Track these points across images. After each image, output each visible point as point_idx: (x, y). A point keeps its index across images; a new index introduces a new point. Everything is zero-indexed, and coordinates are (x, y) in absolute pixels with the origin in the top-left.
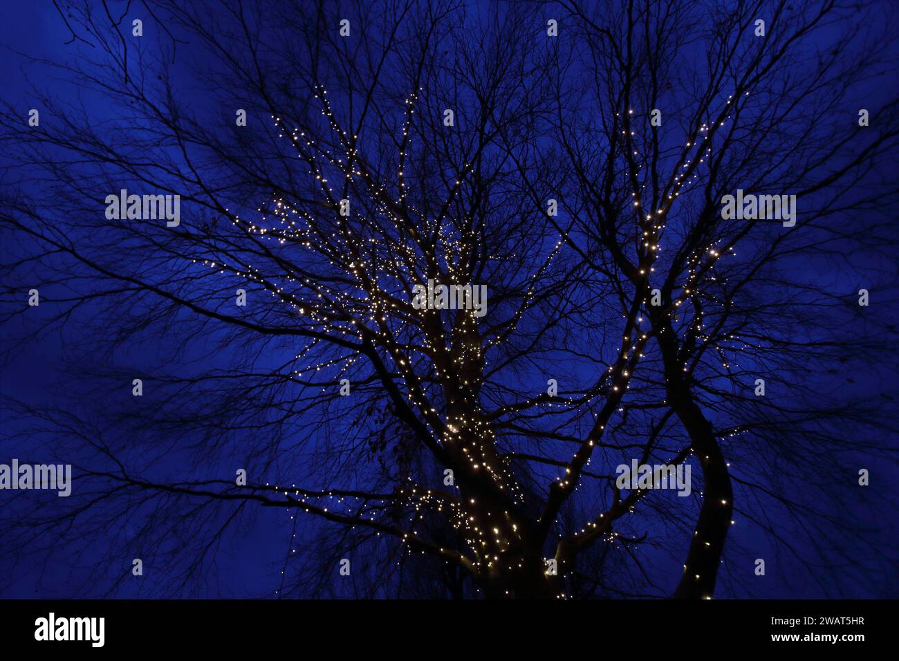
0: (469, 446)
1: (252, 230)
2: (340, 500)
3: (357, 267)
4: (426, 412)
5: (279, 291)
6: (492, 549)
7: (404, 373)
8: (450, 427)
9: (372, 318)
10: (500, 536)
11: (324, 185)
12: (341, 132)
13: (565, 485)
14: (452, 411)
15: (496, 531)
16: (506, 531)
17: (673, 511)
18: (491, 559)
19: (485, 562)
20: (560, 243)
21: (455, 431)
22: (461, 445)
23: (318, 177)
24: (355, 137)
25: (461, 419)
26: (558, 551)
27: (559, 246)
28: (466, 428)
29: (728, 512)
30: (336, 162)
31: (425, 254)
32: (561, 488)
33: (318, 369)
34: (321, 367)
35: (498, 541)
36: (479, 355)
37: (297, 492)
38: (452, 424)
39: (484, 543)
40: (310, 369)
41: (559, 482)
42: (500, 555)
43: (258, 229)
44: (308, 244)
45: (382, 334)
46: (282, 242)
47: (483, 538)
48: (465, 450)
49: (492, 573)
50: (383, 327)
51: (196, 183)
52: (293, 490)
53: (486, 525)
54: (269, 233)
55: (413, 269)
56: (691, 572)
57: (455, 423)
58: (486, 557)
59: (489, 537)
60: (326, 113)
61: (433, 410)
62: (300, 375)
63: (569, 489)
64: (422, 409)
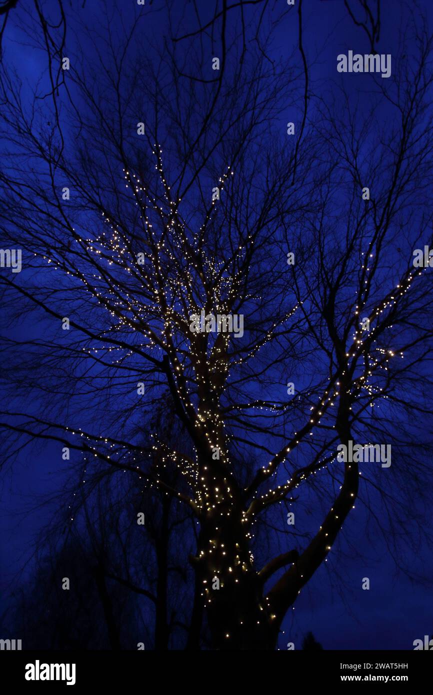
0: (210, 432)
1: (90, 249)
2: (112, 445)
3: (160, 294)
4: (187, 405)
5: (98, 295)
6: (212, 500)
7: (178, 376)
8: (200, 416)
9: (162, 333)
10: (219, 493)
11: (149, 229)
12: (167, 187)
13: (267, 472)
14: (203, 406)
15: (217, 490)
16: (223, 491)
17: (316, 483)
18: (210, 506)
19: (206, 507)
20: (296, 307)
21: (202, 420)
22: (205, 430)
23: (147, 223)
24: (180, 200)
25: (208, 413)
26: (251, 507)
27: (296, 309)
28: (210, 420)
29: (352, 501)
30: (158, 208)
31: (207, 293)
32: (264, 473)
33: (110, 350)
34: (112, 349)
35: (217, 496)
36: (226, 369)
37: (82, 434)
38: (201, 415)
39: (207, 495)
40: (104, 349)
41: (264, 469)
42: (217, 505)
43: (94, 249)
44: (129, 269)
45: (168, 345)
46: (110, 264)
47: (207, 492)
48: (207, 434)
49: (209, 515)
50: (169, 341)
51: (56, 206)
52: (80, 432)
53: (212, 485)
54: (102, 255)
55: (191, 293)
56: (324, 531)
57: (204, 415)
58: (207, 504)
59: (211, 492)
60: (159, 169)
61: (192, 405)
62: (96, 351)
63: (269, 475)
64: (185, 402)
